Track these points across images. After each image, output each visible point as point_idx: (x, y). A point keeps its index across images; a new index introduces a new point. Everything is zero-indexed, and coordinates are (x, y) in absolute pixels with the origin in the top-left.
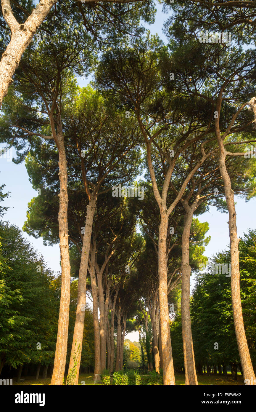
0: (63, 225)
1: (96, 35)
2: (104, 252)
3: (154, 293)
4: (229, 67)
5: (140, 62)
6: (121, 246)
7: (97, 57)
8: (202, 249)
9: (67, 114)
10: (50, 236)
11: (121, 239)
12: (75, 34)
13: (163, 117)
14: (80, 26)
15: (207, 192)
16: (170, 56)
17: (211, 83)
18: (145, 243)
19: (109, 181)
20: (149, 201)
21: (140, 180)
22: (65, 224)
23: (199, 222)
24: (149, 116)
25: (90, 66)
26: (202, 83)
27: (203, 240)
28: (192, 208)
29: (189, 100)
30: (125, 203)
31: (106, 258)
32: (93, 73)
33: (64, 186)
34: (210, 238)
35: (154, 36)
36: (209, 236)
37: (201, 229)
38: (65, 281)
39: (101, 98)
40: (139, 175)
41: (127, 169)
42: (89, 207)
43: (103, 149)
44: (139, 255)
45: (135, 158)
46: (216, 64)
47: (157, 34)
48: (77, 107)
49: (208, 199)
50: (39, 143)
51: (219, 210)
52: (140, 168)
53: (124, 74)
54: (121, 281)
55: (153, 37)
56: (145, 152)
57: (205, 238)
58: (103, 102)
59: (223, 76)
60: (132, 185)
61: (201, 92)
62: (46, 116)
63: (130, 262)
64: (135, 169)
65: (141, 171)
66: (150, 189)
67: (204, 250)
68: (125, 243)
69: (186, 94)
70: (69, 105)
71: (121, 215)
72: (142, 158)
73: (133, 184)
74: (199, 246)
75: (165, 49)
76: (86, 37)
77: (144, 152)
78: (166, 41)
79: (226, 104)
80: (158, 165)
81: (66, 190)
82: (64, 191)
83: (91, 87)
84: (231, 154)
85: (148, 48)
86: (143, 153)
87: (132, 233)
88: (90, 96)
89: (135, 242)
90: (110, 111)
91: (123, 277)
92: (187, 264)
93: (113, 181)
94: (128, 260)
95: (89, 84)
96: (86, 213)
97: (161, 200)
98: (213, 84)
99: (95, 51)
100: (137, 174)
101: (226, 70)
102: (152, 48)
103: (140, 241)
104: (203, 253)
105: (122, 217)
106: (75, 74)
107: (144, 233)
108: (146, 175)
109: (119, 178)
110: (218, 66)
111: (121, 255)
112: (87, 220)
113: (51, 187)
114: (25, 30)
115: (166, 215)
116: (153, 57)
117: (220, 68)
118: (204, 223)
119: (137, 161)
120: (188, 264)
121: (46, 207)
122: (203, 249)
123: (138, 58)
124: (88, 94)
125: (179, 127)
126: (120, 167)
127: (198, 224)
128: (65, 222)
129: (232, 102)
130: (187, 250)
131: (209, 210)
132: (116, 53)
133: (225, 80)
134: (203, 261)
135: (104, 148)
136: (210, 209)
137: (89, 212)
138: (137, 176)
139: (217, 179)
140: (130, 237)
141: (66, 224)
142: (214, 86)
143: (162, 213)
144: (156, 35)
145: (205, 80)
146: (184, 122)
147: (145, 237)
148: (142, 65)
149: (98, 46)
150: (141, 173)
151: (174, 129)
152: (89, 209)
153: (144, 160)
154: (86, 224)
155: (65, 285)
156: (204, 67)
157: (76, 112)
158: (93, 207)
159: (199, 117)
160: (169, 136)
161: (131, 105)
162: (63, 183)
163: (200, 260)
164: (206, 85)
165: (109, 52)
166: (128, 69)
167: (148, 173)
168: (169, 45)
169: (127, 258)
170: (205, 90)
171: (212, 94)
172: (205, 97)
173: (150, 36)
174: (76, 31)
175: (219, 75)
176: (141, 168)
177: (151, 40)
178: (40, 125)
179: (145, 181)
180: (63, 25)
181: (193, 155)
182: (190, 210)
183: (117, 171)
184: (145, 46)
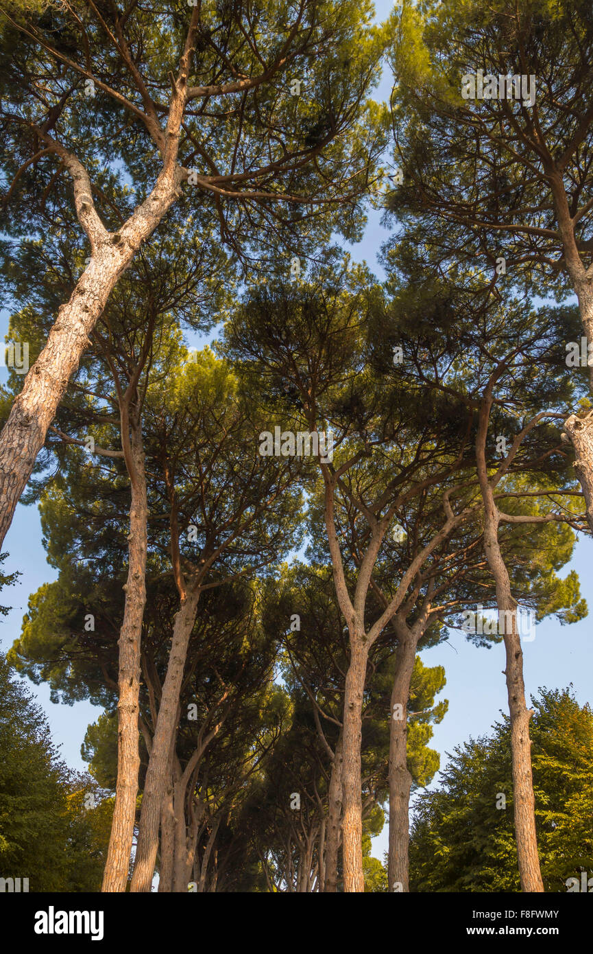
0: (131, 658)
1: (238, 250)
2: (190, 727)
3: (304, 839)
4: (506, 337)
5: (325, 313)
6: (235, 714)
7: (235, 295)
8: (425, 732)
9: (152, 404)
10: (68, 679)
11: (236, 696)
12: (194, 246)
13: (361, 427)
14: (206, 232)
15: (444, 597)
16: (387, 307)
17: (466, 365)
18: (291, 709)
19: (225, 557)
20: (311, 610)
21: (295, 561)
22: (134, 655)
23: (421, 664)
24: (328, 422)
25: (217, 310)
26: (448, 365)
27: (431, 709)
28: (414, 633)
29: (419, 396)
30: (256, 612)
31: (199, 742)
32: (221, 326)
33: (136, 566)
34: (446, 706)
35: (359, 266)
36: (445, 701)
37: (426, 684)
38: (126, 796)
39: (232, 378)
40: (294, 549)
41: (269, 535)
42: (179, 617)
43: (219, 484)
44: (275, 739)
45: (289, 510)
46: (479, 329)
47: (364, 262)
48: (176, 391)
49: (447, 614)
50: (80, 461)
51: (471, 641)
52: (298, 533)
53: (289, 334)
54: (225, 805)
55: (356, 268)
56: (311, 500)
57: (436, 704)
58: (235, 386)
59: (493, 352)
60: (276, 571)
61: (445, 382)
62: (103, 403)
63: (252, 756)
64: (285, 534)
65: (299, 540)
66: (316, 582)
67: (432, 735)
68: (244, 708)
69: (413, 383)
70: (157, 386)
71: (245, 639)
72: (304, 512)
73: (277, 569)
74: (421, 723)
75: (377, 291)
76: (216, 252)
77: (309, 497)
78: (382, 276)
79: (498, 411)
80: (340, 529)
81: (142, 575)
82: (137, 578)
83: (214, 353)
84: (509, 518)
85: (345, 287)
86: (308, 501)
87: (265, 683)
88: (208, 372)
89: (269, 707)
90: (247, 406)
91: (229, 796)
92: (401, 766)
93: (232, 558)
94: (248, 750)
95: (209, 346)
96: (173, 632)
97: (353, 612)
98: (470, 367)
99: (232, 282)
100: (290, 547)
101: (498, 343)
102: (352, 286)
103: (282, 705)
104: (428, 741)
105: (246, 644)
106: (182, 322)
107: (290, 684)
108: (309, 551)
109: (249, 553)
110: (484, 333)
111: (232, 737)
112: (174, 647)
113: (91, 564)
114: (122, 245)
115: (362, 647)
116: (354, 305)
117: (486, 337)
118: (433, 669)
119: (292, 517)
120: (405, 766)
121: (72, 609)
122: (429, 733)
123: (324, 305)
124: (205, 367)
125: (392, 449)
126: (252, 530)
127: (421, 671)
128: (136, 650)
129: (508, 406)
130: (402, 733)
131: (447, 638)
132: (276, 290)
133: (495, 361)
134: (427, 761)
135: (223, 484)
136: (450, 636)
137: (179, 629)
138: (290, 551)
139: (469, 570)
140: (257, 694)
141: (138, 655)
142: (473, 372)
143: (355, 643)
144: (362, 263)
145: (455, 357)
146: (406, 442)
147: (291, 694)
148: (329, 321)
149: (239, 273)
150: (298, 545)
151: (381, 455)
152: (180, 622)
153: (308, 517)
154: (171, 657)
155: (125, 807)
156: (456, 332)
157: (174, 403)
158: (190, 617)
159: (438, 432)
160: (370, 467)
161: (296, 397)
162: (136, 560)
163: (421, 758)
164: (456, 368)
165: (263, 288)
166: (298, 324)
167: (314, 545)
168: (386, 285)
169: (246, 745)
170: (453, 378)
171: (469, 389)
172: (453, 392)
173: (350, 264)
174: (199, 240)
175: (483, 351)
176: (301, 533)
177: (352, 272)
178: (88, 424)
179: (306, 562)
180: (173, 226)
181: (420, 511)
182: (411, 636)
183: (245, 538)
184: (338, 282)
